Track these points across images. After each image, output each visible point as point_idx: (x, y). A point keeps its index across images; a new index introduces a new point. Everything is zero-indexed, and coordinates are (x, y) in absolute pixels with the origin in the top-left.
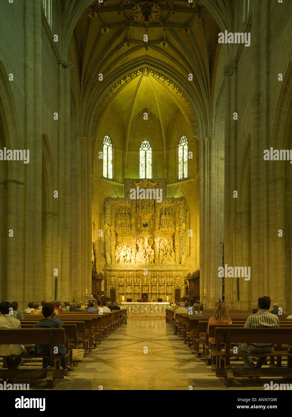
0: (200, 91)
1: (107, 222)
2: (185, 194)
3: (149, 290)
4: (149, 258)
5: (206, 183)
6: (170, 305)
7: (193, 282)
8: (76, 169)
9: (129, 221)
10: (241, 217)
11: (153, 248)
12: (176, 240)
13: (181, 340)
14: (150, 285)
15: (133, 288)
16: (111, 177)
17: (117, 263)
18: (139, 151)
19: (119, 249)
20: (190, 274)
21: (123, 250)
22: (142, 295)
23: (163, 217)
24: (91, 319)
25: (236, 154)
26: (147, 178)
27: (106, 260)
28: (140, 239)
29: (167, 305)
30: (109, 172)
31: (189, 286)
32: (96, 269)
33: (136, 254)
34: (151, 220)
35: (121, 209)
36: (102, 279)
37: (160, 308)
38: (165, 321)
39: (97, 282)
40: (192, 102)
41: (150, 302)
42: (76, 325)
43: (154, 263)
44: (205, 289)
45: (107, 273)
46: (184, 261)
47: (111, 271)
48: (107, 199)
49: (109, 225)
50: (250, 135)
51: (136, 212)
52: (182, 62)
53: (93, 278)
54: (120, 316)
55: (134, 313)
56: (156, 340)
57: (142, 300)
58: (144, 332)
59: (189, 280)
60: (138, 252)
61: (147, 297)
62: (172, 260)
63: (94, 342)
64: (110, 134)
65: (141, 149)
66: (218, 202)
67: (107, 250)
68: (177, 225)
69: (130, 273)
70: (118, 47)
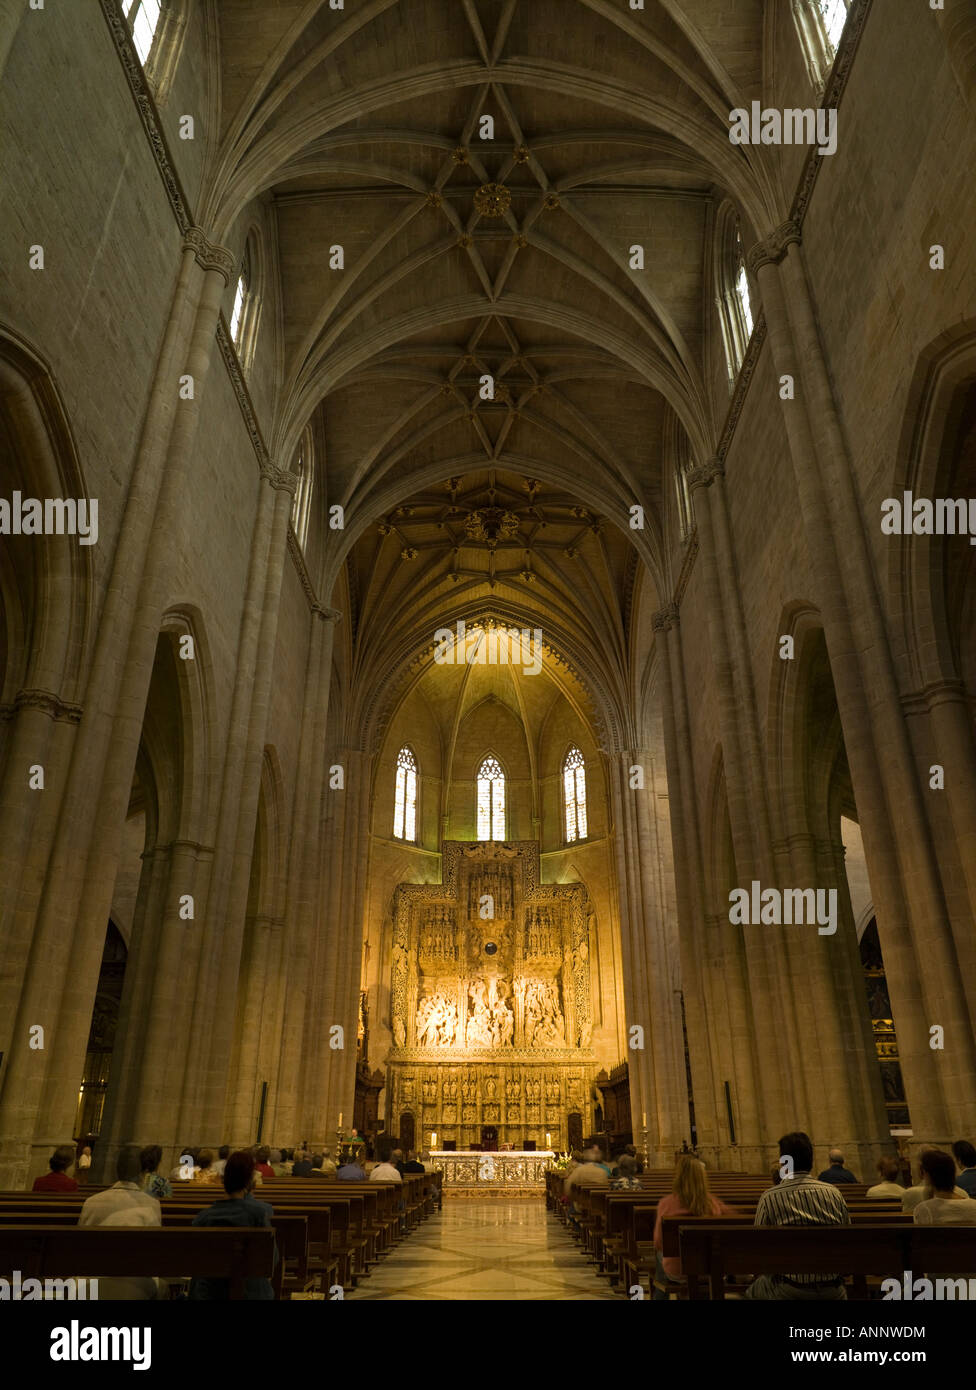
0: (604, 659)
1: (399, 940)
2: (583, 875)
3: (499, 1117)
4: (500, 1032)
5: (631, 851)
6: (557, 1159)
7: (614, 1096)
8: (333, 818)
9: (451, 939)
10: (719, 926)
11: (509, 1005)
12: (565, 986)
13: (588, 1263)
14: (503, 1102)
15: (459, 1111)
16: (411, 836)
17: (420, 1044)
18: (475, 781)
19: (427, 1010)
20: (603, 1073)
21: (436, 1010)
22: (482, 1132)
23: (534, 930)
24: (349, 1201)
25: (693, 786)
26: (494, 839)
27: (394, 1035)
28: (477, 983)
29: (548, 1159)
30: (406, 826)
31: (602, 1106)
32: (366, 1061)
33: (468, 1021)
34: (505, 938)
35: (432, 911)
36: (380, 1085)
37: (531, 1169)
38: (544, 1207)
39: (368, 1095)
40: (590, 681)
41: (504, 1149)
42: (306, 1218)
43: (513, 1044)
44: (645, 1115)
45: (394, 1071)
46: (589, 1039)
47: (403, 1064)
48: (401, 887)
49: (402, 947)
50: (719, 746)
51: (469, 918)
52: (565, 608)
53: (359, 1084)
54: (426, 1192)
55: (463, 1183)
56: (521, 1264)
57: (483, 1145)
58: (488, 1240)
59: (602, 1089)
60: (473, 1015)
61: (495, 1137)
62: (558, 1036)
63: (352, 1271)
64: (412, 745)
65: (480, 776)
66: (661, 893)
67: (397, 1010)
68: (567, 947)
69: (453, 1070)
70: (435, 582)
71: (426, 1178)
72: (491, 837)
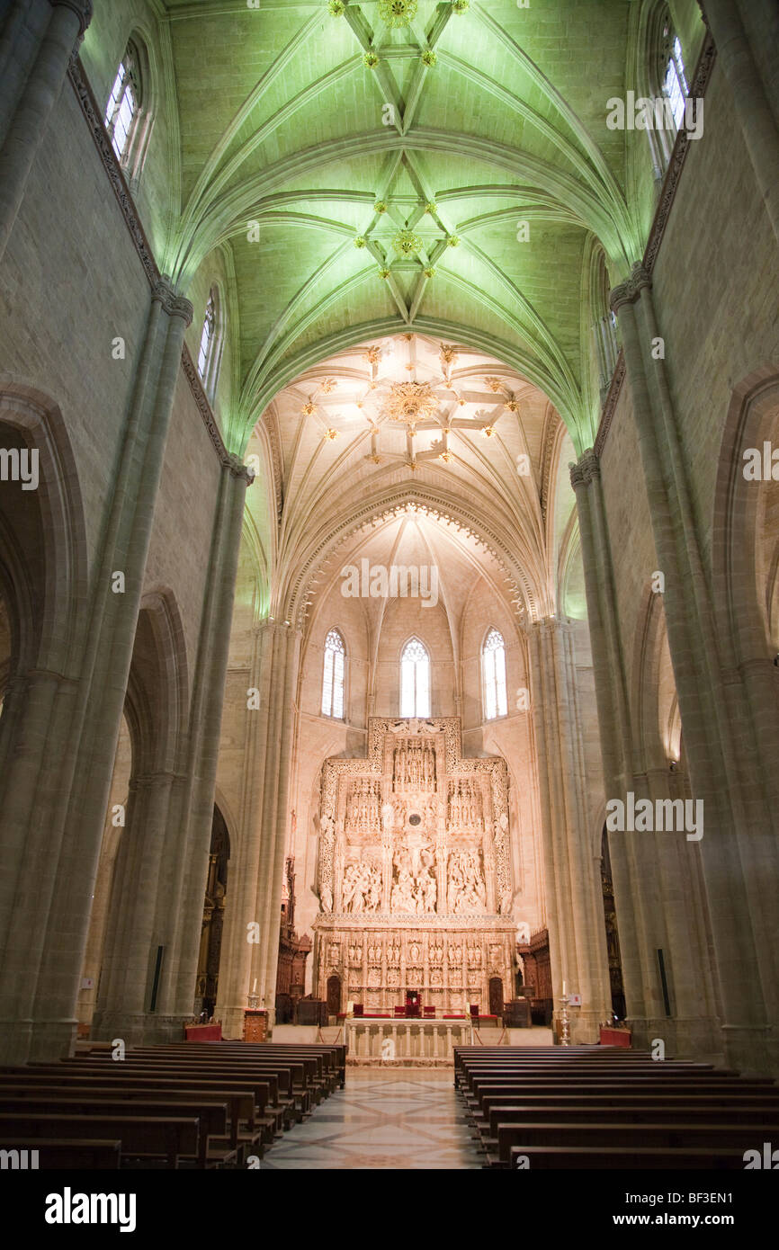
1: (326, 812)
2: (503, 750)
3: (422, 981)
4: (424, 899)
7: (534, 961)
11: (433, 874)
12: (486, 855)
14: (426, 967)
15: (384, 974)
16: (339, 714)
17: (346, 910)
18: (400, 661)
19: (353, 877)
20: (523, 939)
21: (362, 878)
22: (406, 996)
23: (455, 801)
26: (418, 716)
27: (321, 901)
28: (402, 853)
30: (334, 704)
31: (523, 971)
33: (392, 888)
34: (428, 809)
35: (359, 783)
36: (308, 949)
39: (296, 959)
40: (508, 559)
43: (436, 910)
45: (321, 936)
46: (509, 907)
47: (331, 929)
48: (329, 761)
49: (330, 818)
51: (393, 791)
59: (522, 955)
60: (397, 883)
62: (479, 903)
64: (340, 629)
65: (404, 658)
67: (325, 878)
68: (488, 818)
69: (378, 935)
70: (357, 465)
72: (415, 714)
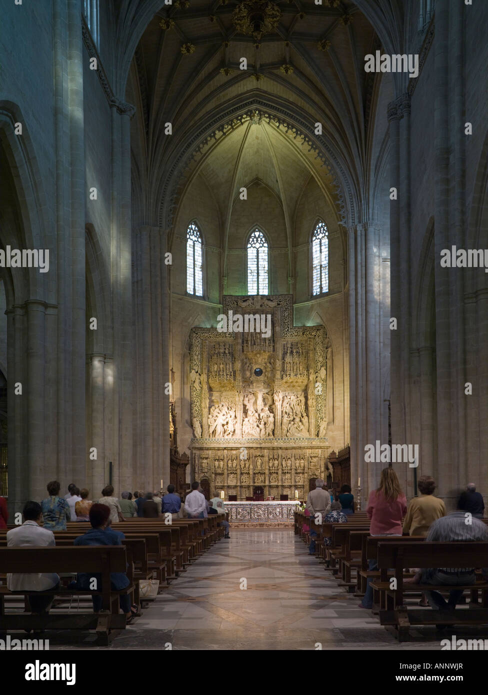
0: (347, 146)
2: (324, 320)
5: (359, 301)
6: (301, 505)
7: (340, 467)
8: (141, 280)
10: (419, 356)
13: (320, 563)
14: (267, 472)
16: (200, 293)
17: (211, 436)
18: (246, 249)
22: (254, 490)
23: (288, 359)
24: (170, 530)
25: (409, 250)
26: (260, 294)
27: (194, 431)
28: (249, 396)
29: (296, 505)
30: (196, 285)
31: (332, 474)
32: (176, 447)
33: (243, 421)
34: (268, 364)
35: (217, 346)
36: (186, 462)
37: (285, 511)
38: (293, 533)
39: (179, 469)
40: (335, 165)
41: (268, 500)
42: (144, 539)
43: (274, 435)
44: (359, 479)
47: (201, 449)
48: (194, 330)
50: (432, 218)
51: (243, 351)
53: (172, 462)
55: (241, 520)
56: (279, 564)
57: (254, 498)
58: (258, 551)
59: (332, 463)
60: (246, 417)
61: (262, 492)
63: (175, 568)
64: (197, 221)
65: (249, 246)
66: (380, 332)
67: (195, 414)
69: (234, 452)
70: (210, 76)
71: (219, 517)
72: (258, 292)
